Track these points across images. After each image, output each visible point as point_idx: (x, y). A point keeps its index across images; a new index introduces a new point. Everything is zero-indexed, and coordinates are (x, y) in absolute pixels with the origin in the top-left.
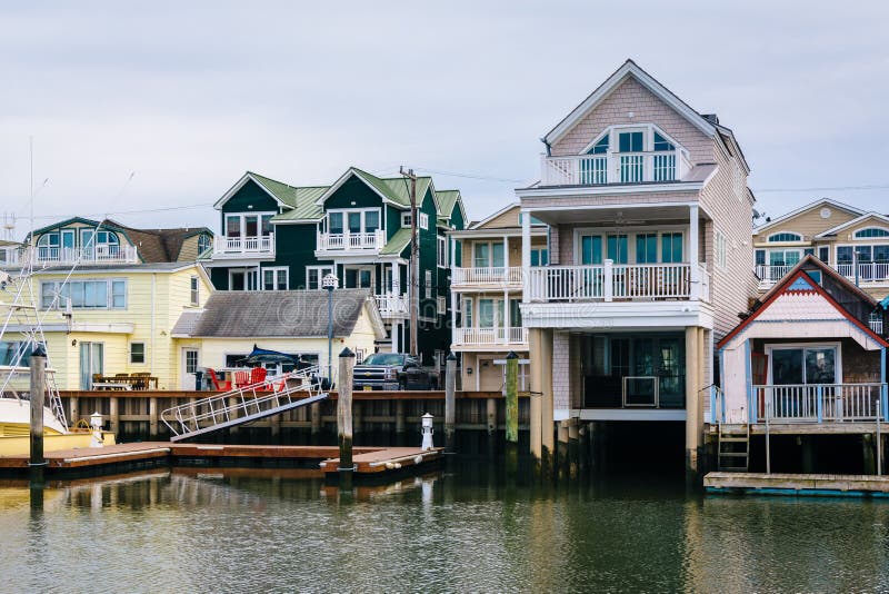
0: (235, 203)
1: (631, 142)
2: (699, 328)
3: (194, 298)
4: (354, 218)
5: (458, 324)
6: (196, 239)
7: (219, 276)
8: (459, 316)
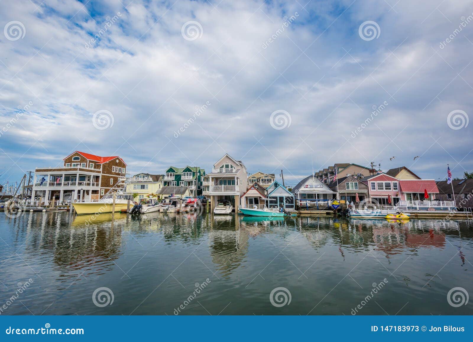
0: (168, 171)
1: (227, 166)
2: (237, 195)
3: (160, 187)
4: (187, 174)
5: (204, 190)
6: (162, 176)
7: (165, 183)
8: (204, 189)
